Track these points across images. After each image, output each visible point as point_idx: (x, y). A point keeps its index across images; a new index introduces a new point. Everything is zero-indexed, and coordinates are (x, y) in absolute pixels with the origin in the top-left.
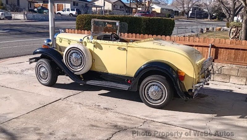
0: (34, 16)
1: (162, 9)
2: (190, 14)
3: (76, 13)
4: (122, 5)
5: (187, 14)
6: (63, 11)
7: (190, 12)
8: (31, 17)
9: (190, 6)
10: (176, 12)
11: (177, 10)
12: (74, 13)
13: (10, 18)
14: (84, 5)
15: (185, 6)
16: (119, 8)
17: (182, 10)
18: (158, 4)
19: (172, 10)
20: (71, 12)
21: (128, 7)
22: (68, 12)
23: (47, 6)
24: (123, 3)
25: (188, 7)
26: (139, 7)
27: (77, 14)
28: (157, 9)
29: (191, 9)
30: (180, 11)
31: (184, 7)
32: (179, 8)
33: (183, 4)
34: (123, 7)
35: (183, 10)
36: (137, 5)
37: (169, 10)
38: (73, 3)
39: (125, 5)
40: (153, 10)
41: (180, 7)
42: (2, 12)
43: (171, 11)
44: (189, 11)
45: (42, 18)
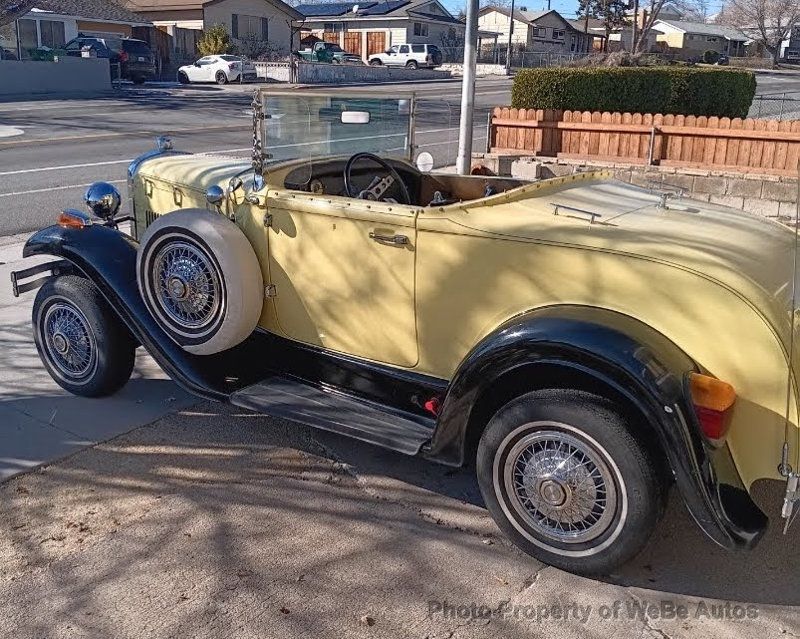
0: (317, 71)
1: (688, 36)
2: (783, 50)
3: (427, 59)
4: (561, 27)
5: (775, 50)
6: (389, 53)
7: (785, 44)
8: (310, 75)
9: (785, 22)
10: (735, 42)
11: (739, 37)
12: (421, 57)
13: (252, 78)
14: (446, 31)
15: (768, 23)
16: (550, 37)
17: (756, 37)
18: (675, 17)
19: (722, 38)
20: (412, 55)
21: (578, 32)
22: (404, 55)
23: (337, 38)
24: (563, 20)
25: (779, 28)
26: (616, 32)
27: (431, 62)
28: (672, 35)
29: (789, 35)
30: (752, 41)
31: (762, 28)
32: (746, 33)
33: (762, 19)
34: (561, 34)
35: (761, 37)
36: (607, 25)
37: (713, 38)
38: (412, 28)
39: (569, 27)
40: (659, 38)
41: (751, 26)
42: (231, 63)
43: (718, 41)
44: (780, 43)
45: (337, 77)
